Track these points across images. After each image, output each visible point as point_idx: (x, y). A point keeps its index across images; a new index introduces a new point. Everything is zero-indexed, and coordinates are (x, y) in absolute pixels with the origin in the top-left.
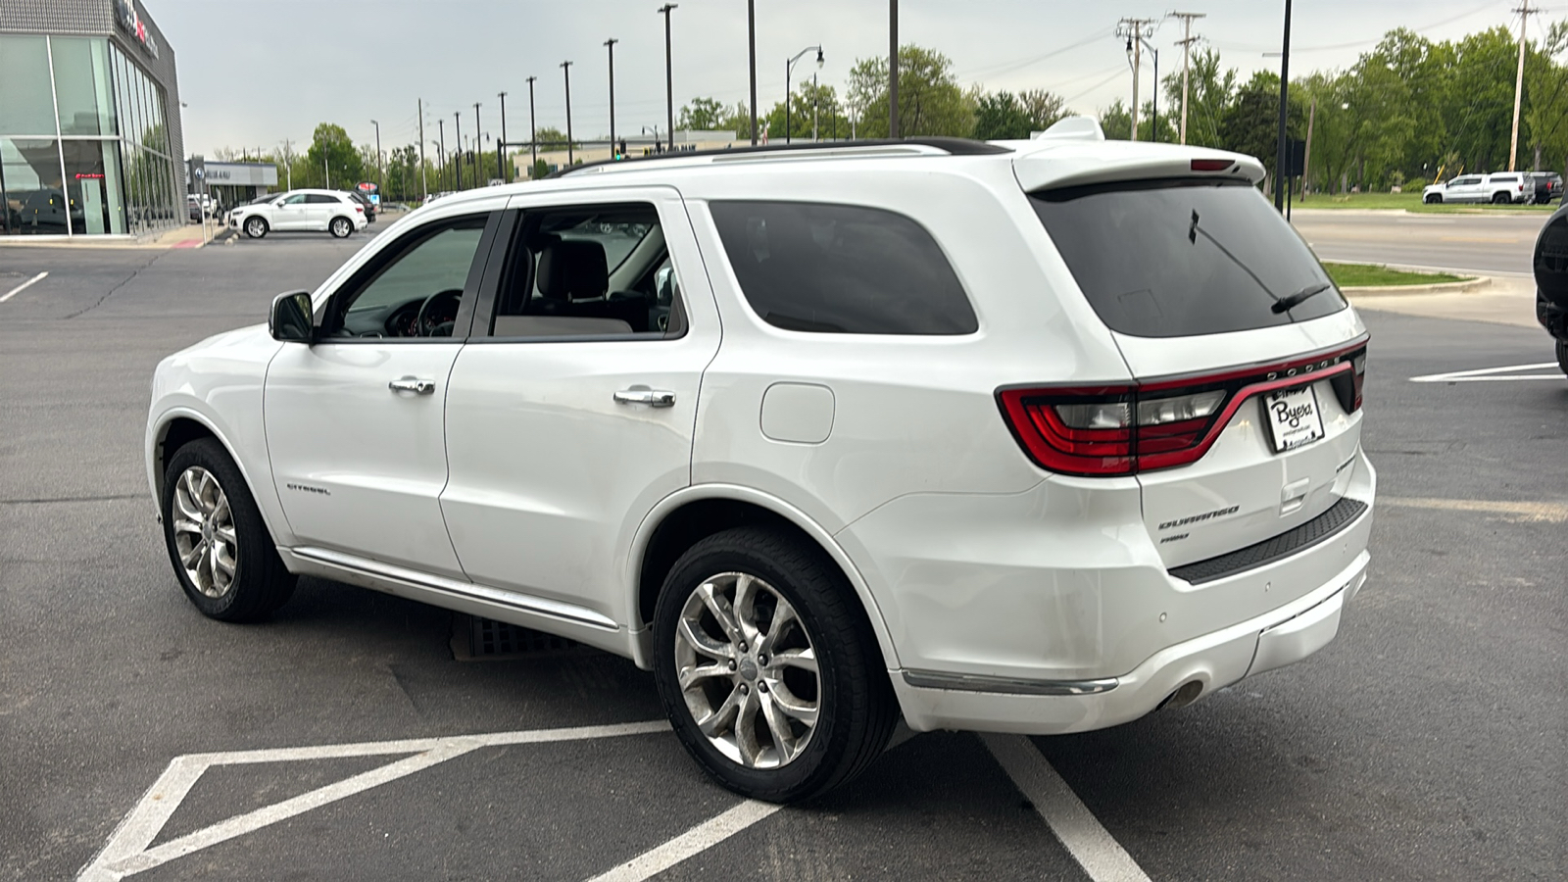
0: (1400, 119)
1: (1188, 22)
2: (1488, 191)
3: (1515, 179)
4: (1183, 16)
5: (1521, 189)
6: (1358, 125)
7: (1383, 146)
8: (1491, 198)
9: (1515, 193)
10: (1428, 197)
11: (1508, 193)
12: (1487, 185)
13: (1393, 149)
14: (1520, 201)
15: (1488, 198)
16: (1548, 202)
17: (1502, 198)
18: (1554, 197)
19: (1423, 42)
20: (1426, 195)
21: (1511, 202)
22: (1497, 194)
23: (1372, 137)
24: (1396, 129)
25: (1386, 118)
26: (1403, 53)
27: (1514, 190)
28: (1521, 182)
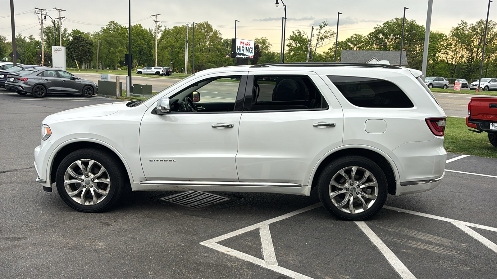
0: (122, 48)
1: (60, 12)
2: (154, 72)
3: (161, 69)
4: (58, 9)
5: (162, 71)
6: (109, 49)
7: (117, 56)
8: (155, 74)
9: (161, 73)
10: (138, 72)
11: (159, 72)
12: (153, 70)
13: (120, 57)
14: (162, 75)
15: (154, 73)
16: (168, 76)
17: (158, 73)
18: (170, 74)
19: (120, 26)
20: (137, 71)
21: (160, 75)
22: (157, 72)
23: (114, 53)
24: (120, 52)
25: (118, 48)
26: (114, 28)
27: (160, 71)
28: (162, 69)
